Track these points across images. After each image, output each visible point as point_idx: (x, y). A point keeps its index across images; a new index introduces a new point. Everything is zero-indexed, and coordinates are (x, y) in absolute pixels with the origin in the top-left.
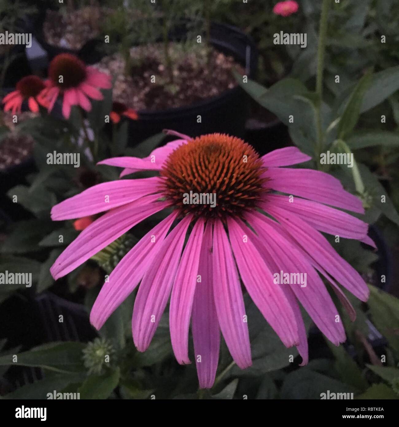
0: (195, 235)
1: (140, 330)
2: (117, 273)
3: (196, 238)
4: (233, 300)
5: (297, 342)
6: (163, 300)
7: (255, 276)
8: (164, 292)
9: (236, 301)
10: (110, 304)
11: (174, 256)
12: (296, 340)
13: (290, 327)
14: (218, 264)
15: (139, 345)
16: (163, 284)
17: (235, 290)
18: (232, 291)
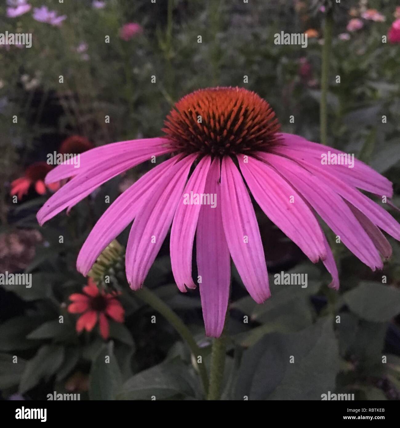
0: (201, 168)
1: (135, 261)
2: (113, 210)
3: (202, 170)
4: (245, 222)
5: (324, 255)
6: (164, 227)
7: (270, 194)
8: (165, 220)
9: (249, 222)
10: (102, 240)
11: (177, 186)
12: (322, 252)
13: (314, 238)
14: (227, 191)
15: (132, 281)
16: (164, 213)
17: (247, 212)
18: (243, 213)
